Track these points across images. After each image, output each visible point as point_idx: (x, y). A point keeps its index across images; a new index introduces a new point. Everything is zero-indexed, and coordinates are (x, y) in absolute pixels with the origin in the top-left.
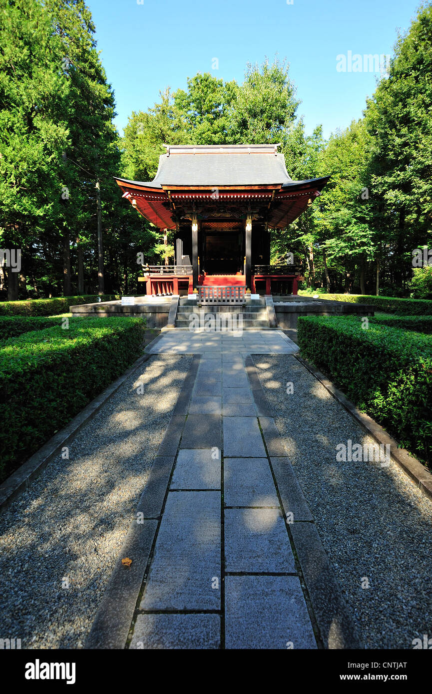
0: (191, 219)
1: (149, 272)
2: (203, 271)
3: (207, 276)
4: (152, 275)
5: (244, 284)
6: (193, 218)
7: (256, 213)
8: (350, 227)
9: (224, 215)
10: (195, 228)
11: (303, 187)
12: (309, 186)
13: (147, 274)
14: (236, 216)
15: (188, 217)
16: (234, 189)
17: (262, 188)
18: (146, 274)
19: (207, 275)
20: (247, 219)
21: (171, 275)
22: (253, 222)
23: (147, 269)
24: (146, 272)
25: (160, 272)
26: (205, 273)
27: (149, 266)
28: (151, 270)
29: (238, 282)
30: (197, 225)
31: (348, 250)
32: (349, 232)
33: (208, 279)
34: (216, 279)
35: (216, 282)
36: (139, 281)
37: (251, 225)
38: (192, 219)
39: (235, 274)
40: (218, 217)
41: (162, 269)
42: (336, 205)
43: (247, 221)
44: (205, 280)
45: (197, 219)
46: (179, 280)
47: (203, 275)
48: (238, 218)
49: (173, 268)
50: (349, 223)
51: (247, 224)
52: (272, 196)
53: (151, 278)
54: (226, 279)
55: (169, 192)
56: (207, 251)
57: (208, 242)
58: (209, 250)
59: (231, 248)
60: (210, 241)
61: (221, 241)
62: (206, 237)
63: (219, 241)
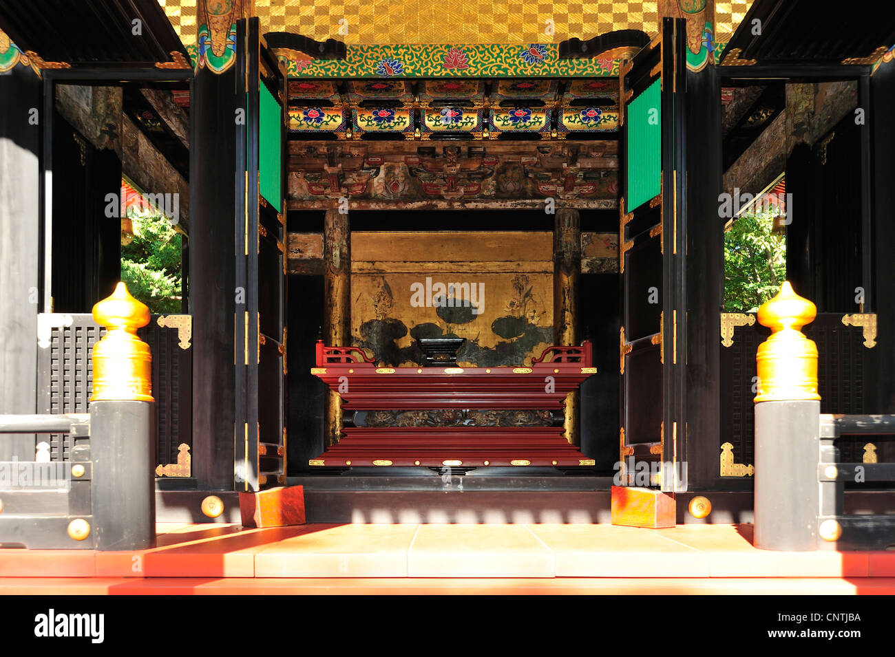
56: (356, 324)
57: (367, 266)
58: (367, 320)
59: (512, 304)
60: (373, 262)
61: (444, 265)
62: (354, 235)
63: (431, 265)
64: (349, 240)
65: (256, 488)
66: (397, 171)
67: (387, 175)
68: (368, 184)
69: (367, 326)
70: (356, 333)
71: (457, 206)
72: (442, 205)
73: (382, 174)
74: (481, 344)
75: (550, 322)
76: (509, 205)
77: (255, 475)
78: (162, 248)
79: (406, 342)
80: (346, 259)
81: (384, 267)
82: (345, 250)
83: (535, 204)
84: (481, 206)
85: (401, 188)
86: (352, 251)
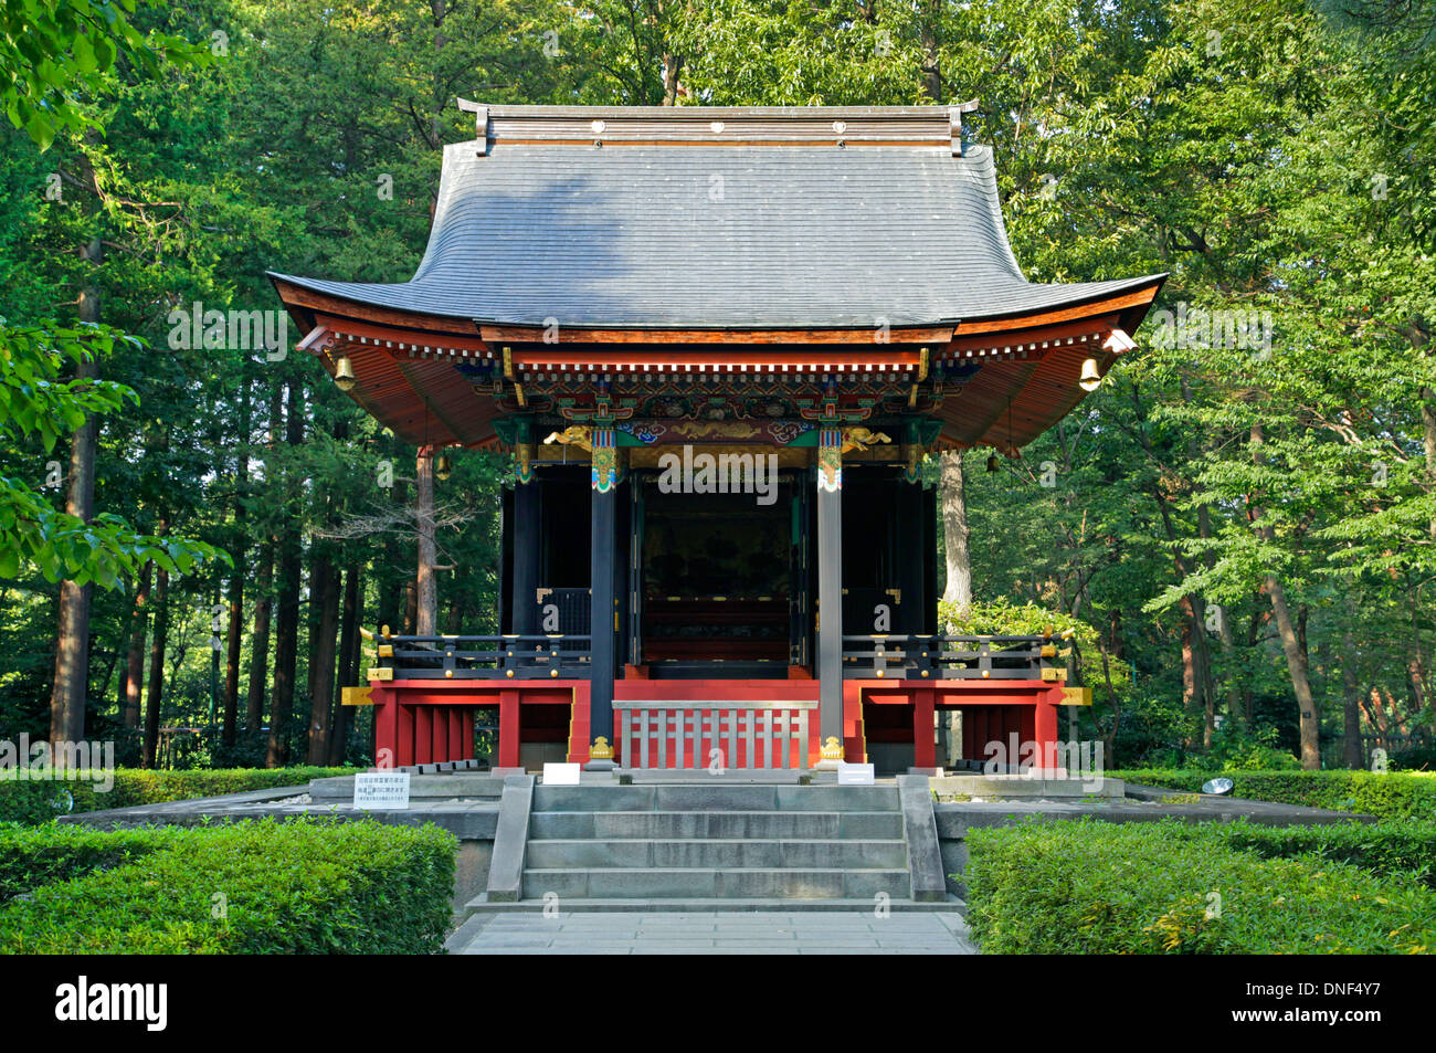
0: (588, 445)
6: (599, 441)
7: (862, 424)
9: (725, 431)
14: (777, 436)
15: (575, 437)
18: (377, 675)
20: (821, 445)
40: (700, 439)
45: (616, 443)
48: (784, 441)
55: (506, 349)
59: (763, 543)
70: (648, 566)
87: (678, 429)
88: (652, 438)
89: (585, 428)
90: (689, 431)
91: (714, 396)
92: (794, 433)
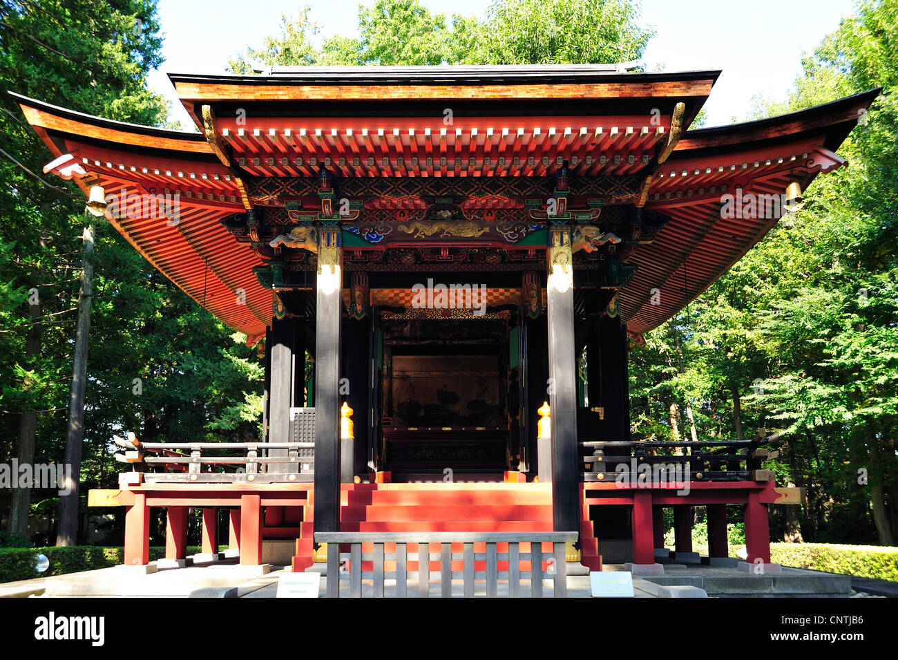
0: (311, 247)
1: (142, 467)
2: (371, 465)
3: (383, 487)
4: (153, 481)
5: (549, 518)
6: (323, 242)
7: (591, 223)
8: (840, 339)
9: (453, 230)
10: (329, 281)
11: (773, 134)
12: (795, 129)
13: (134, 476)
14: (507, 235)
15: (300, 240)
16: (497, 95)
17: (628, 90)
18: (125, 479)
19: (386, 481)
20: (551, 245)
21: (237, 482)
22: (579, 258)
23: (133, 456)
24: (127, 467)
25: (187, 470)
26: (379, 475)
27: (146, 445)
28: (149, 459)
29: (519, 513)
30: (338, 268)
31: (842, 409)
32: (839, 354)
33: (390, 498)
34: (424, 498)
35: (426, 512)
36: (91, 503)
37: (569, 268)
38: (318, 243)
39: (499, 475)
40: (428, 239)
41: (195, 455)
42: (783, 281)
43: (553, 252)
44: (375, 504)
45: (341, 243)
46: (267, 502)
47: (373, 481)
48: (513, 239)
49: (243, 452)
50: (836, 329)
51: (556, 267)
52: (667, 131)
53: (149, 494)
54: (467, 498)
55: (206, 109)
56: (395, 404)
57: (400, 373)
58: (400, 402)
59: (477, 393)
60: (404, 372)
61: (441, 373)
62: (394, 357)
63: (434, 373)
64: (391, 360)
65: (376, 470)
66: (416, 324)
67: (411, 326)
68: (402, 331)
69: (400, 405)
70: (395, 409)
71: (448, 342)
72: (440, 342)
73: (409, 326)
74: (461, 414)
75: (497, 403)
76: (475, 342)
77: (375, 466)
78: (253, 348)
79: (422, 414)
80: (390, 370)
81: (410, 374)
82: (389, 366)
83: (488, 342)
84: (460, 342)
85: (419, 332)
86: (393, 366)
87: (405, 229)
88: (378, 237)
89: (311, 228)
90: (416, 231)
91: (441, 197)
92: (523, 231)
